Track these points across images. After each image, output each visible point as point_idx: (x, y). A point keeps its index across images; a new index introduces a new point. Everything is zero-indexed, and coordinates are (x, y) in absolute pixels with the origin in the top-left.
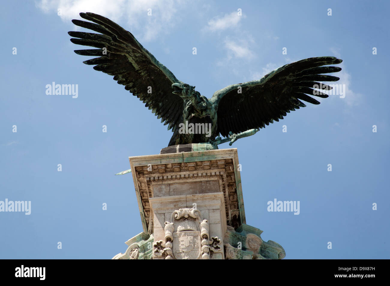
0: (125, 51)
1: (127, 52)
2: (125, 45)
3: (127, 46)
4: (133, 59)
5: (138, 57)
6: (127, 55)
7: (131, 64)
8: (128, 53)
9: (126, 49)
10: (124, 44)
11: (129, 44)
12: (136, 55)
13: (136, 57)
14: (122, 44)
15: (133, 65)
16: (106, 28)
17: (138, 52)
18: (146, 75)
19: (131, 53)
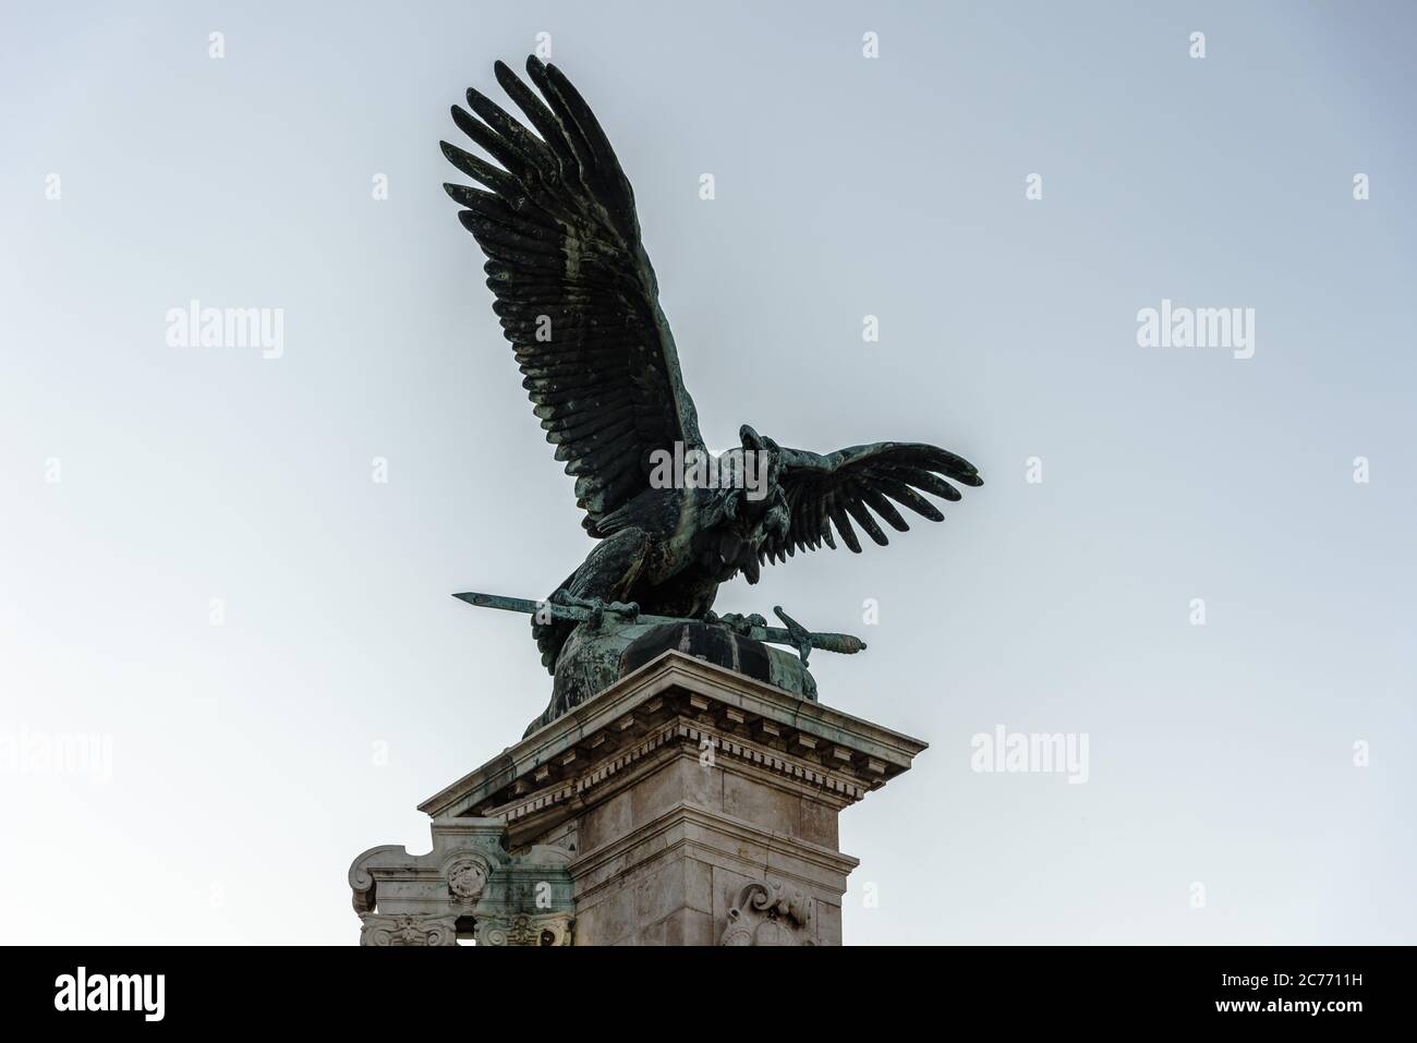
0: (576, 217)
1: (578, 220)
2: (589, 203)
3: (591, 210)
4: (580, 247)
5: (604, 254)
6: (571, 230)
7: (563, 256)
8: (578, 226)
9: (581, 216)
10: (587, 197)
11: (602, 208)
12: (600, 246)
13: (594, 249)
14: (582, 198)
15: (568, 263)
16: (566, 130)
17: (615, 244)
18: (579, 306)
19: (588, 233)
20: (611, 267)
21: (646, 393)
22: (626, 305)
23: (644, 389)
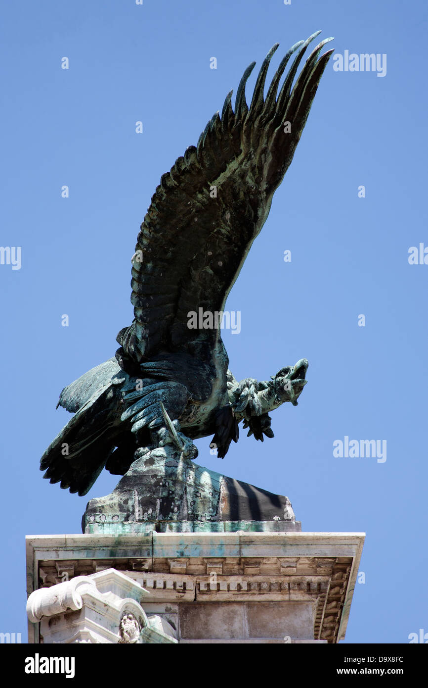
0: (252, 149)
1: (250, 153)
2: (266, 146)
3: (263, 151)
4: (235, 170)
5: (245, 183)
6: (242, 156)
7: (223, 170)
8: (248, 157)
9: (255, 151)
11: (270, 155)
12: (248, 177)
13: (243, 176)
14: (266, 140)
15: (222, 175)
17: (258, 182)
18: (198, 204)
19: (248, 164)
20: (242, 193)
21: (193, 284)
22: (225, 222)
23: (194, 281)
